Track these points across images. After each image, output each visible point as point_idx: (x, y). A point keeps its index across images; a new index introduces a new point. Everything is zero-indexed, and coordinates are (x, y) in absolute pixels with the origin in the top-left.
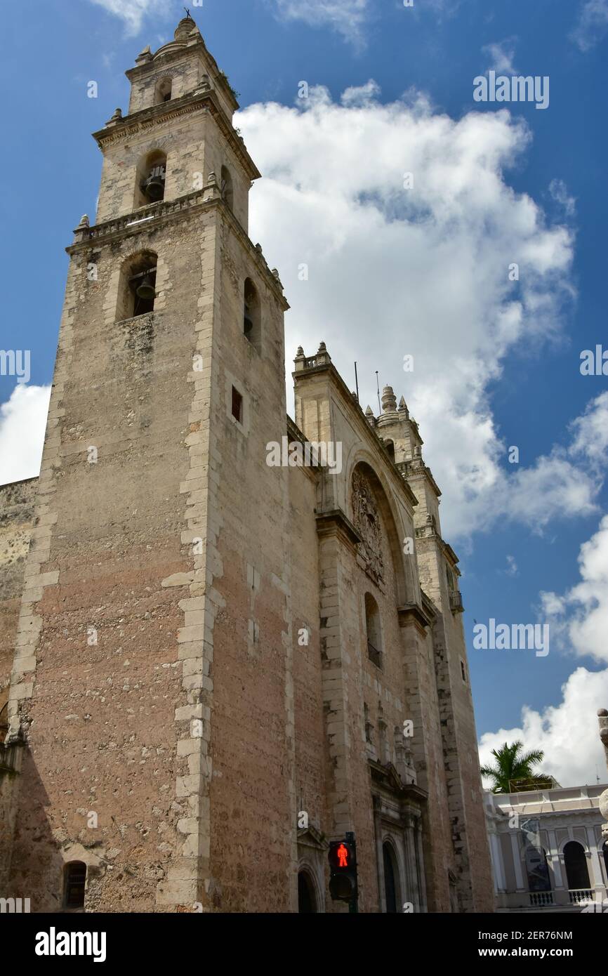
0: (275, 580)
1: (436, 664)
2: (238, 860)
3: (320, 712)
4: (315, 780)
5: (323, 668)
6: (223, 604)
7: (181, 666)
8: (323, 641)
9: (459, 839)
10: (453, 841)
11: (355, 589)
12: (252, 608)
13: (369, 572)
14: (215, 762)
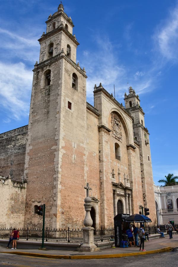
0: (81, 145)
1: (140, 157)
2: (69, 205)
3: (99, 172)
4: (96, 187)
5: (100, 162)
6: (65, 152)
7: (55, 166)
8: (100, 156)
9: (145, 198)
10: (143, 199)
11: (109, 143)
12: (74, 152)
13: (116, 138)
14: (62, 185)
